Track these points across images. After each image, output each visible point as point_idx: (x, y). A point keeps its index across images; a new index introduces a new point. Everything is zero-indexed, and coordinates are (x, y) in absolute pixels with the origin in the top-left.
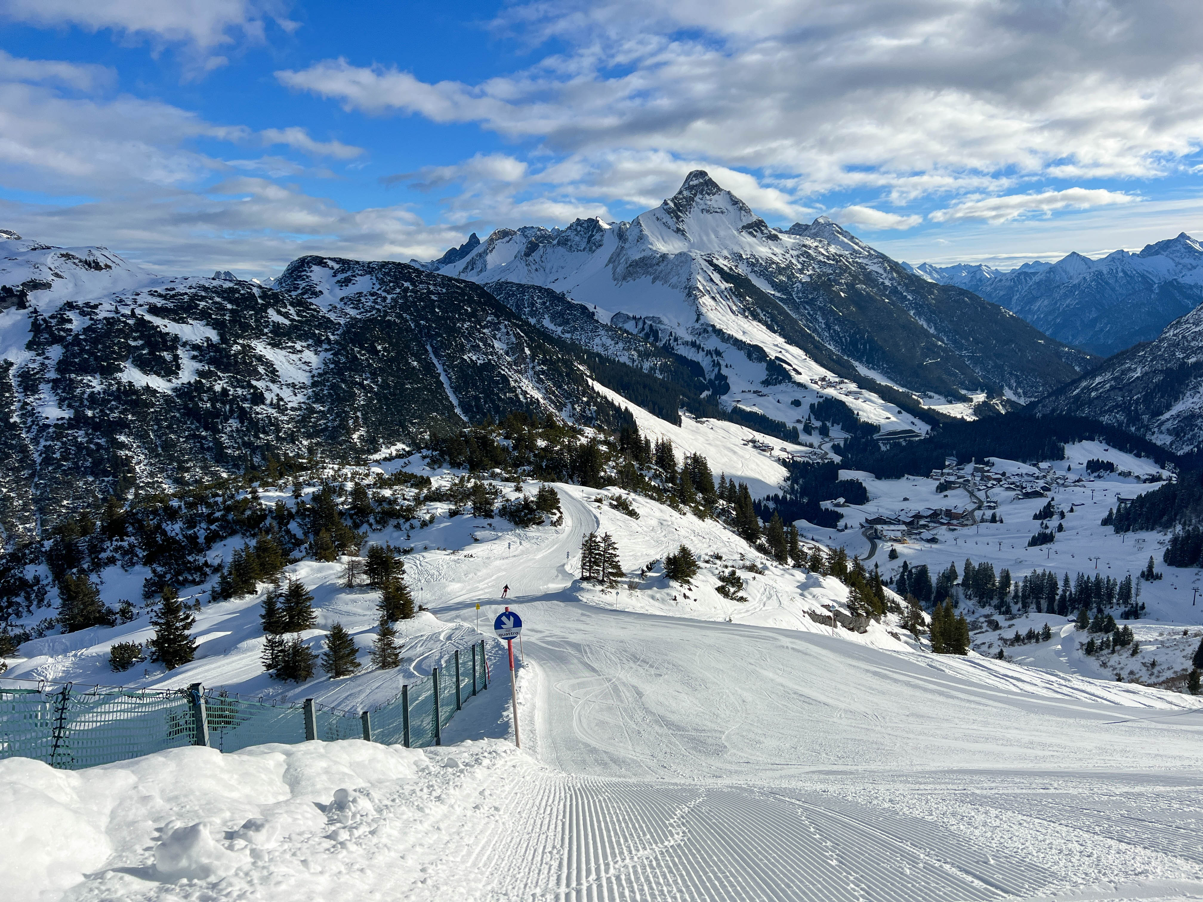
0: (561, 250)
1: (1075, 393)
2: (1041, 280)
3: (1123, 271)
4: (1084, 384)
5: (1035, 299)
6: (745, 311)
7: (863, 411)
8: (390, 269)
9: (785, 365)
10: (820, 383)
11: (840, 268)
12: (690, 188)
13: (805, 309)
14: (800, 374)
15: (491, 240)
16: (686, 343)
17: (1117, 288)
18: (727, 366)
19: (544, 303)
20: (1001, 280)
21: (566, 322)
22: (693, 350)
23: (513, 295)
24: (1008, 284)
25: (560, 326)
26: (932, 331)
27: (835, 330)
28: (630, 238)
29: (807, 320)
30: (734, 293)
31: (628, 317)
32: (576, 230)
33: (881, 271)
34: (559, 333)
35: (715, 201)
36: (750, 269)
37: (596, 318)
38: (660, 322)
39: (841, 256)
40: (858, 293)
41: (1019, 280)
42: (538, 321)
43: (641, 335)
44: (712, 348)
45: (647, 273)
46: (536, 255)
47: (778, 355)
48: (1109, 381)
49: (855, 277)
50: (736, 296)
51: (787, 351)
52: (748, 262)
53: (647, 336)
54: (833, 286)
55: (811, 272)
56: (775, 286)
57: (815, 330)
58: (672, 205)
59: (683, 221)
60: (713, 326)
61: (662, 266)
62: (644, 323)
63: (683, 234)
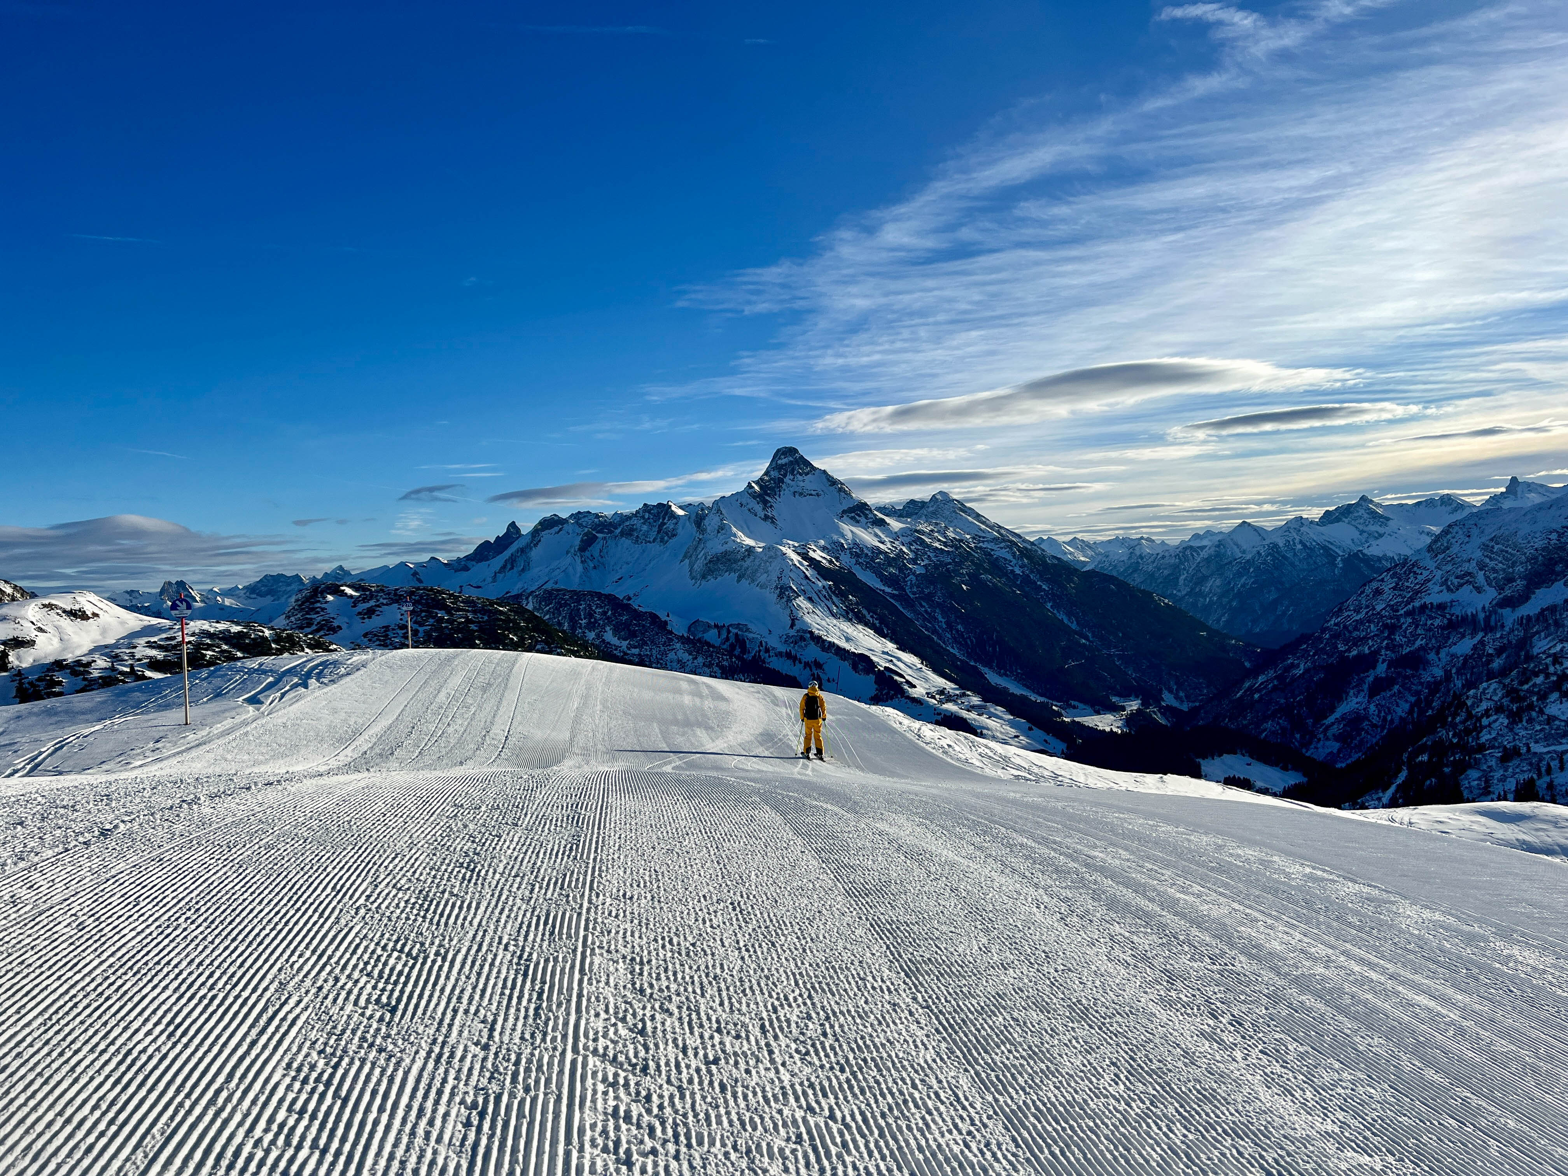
0: (626, 542)
1: (1238, 695)
2: (1210, 556)
3: (1301, 542)
4: (1247, 685)
5: (1205, 578)
6: (847, 613)
7: (988, 729)
8: (421, 596)
9: (896, 678)
10: (937, 696)
11: (960, 554)
12: (779, 468)
13: (922, 606)
14: (915, 687)
15: (536, 532)
16: (780, 654)
17: (1297, 563)
18: (829, 680)
19: (605, 613)
20: (1163, 557)
21: (632, 635)
22: (789, 662)
23: (566, 605)
24: (1173, 561)
25: (625, 640)
26: (1074, 626)
27: (957, 631)
28: (709, 528)
29: (925, 619)
30: (834, 593)
31: (709, 626)
32: (643, 517)
33: (1009, 557)
34: (624, 648)
35: (808, 483)
36: (854, 561)
37: (669, 628)
38: (748, 630)
39: (961, 541)
40: (983, 583)
41: (1185, 556)
42: (598, 636)
43: (725, 647)
44: (810, 659)
45: (730, 570)
46: (595, 549)
47: (887, 665)
48: (1272, 680)
49: (979, 566)
50: (837, 596)
51: (899, 659)
52: (851, 553)
53: (733, 647)
54: (953, 578)
55: (926, 562)
56: (886, 580)
57: (935, 632)
58: (757, 488)
59: (771, 506)
60: (811, 633)
61: (748, 562)
62: (729, 632)
63: (773, 522)
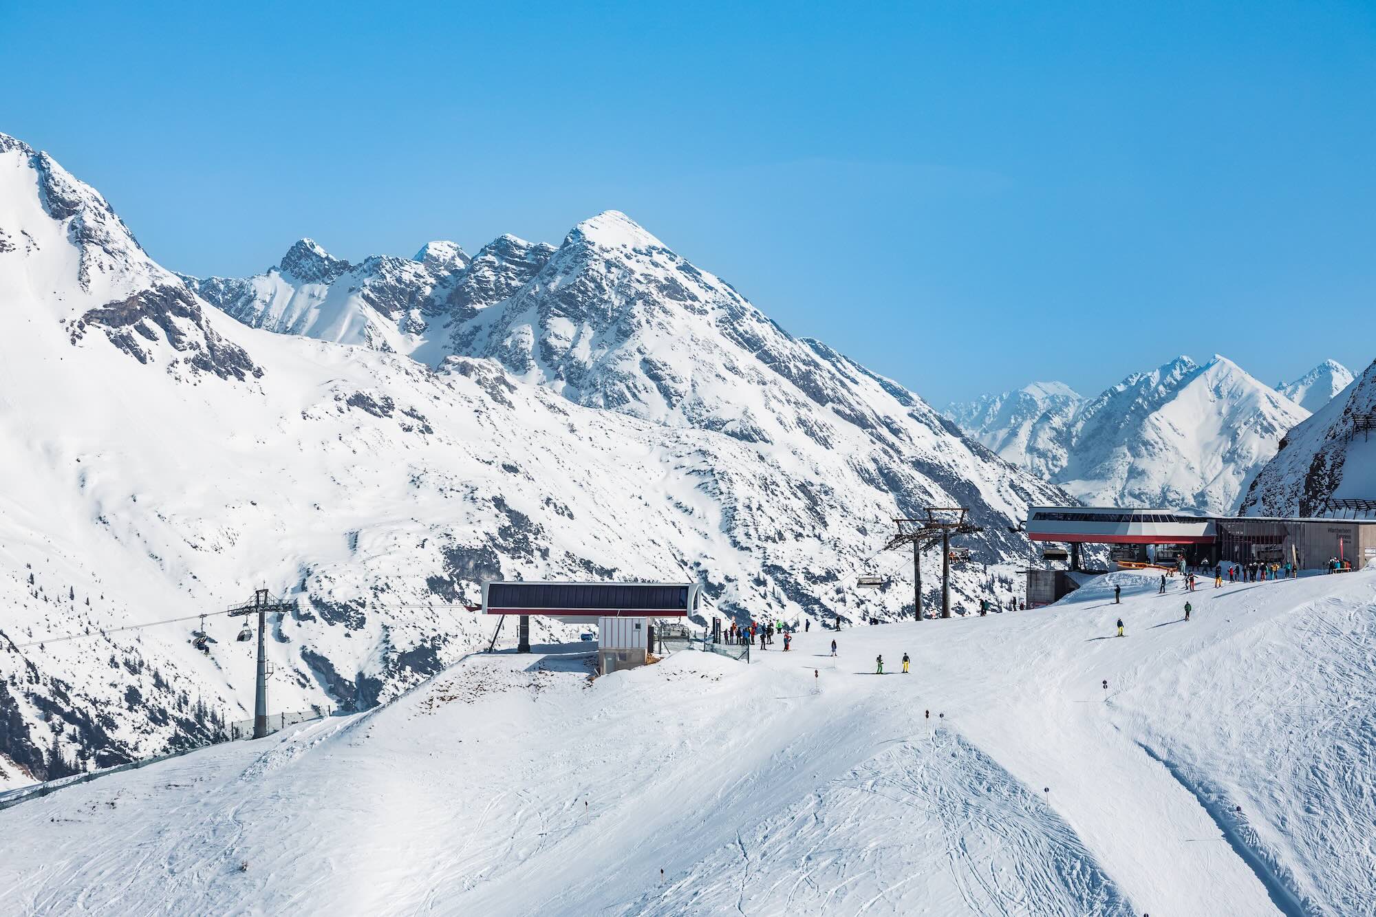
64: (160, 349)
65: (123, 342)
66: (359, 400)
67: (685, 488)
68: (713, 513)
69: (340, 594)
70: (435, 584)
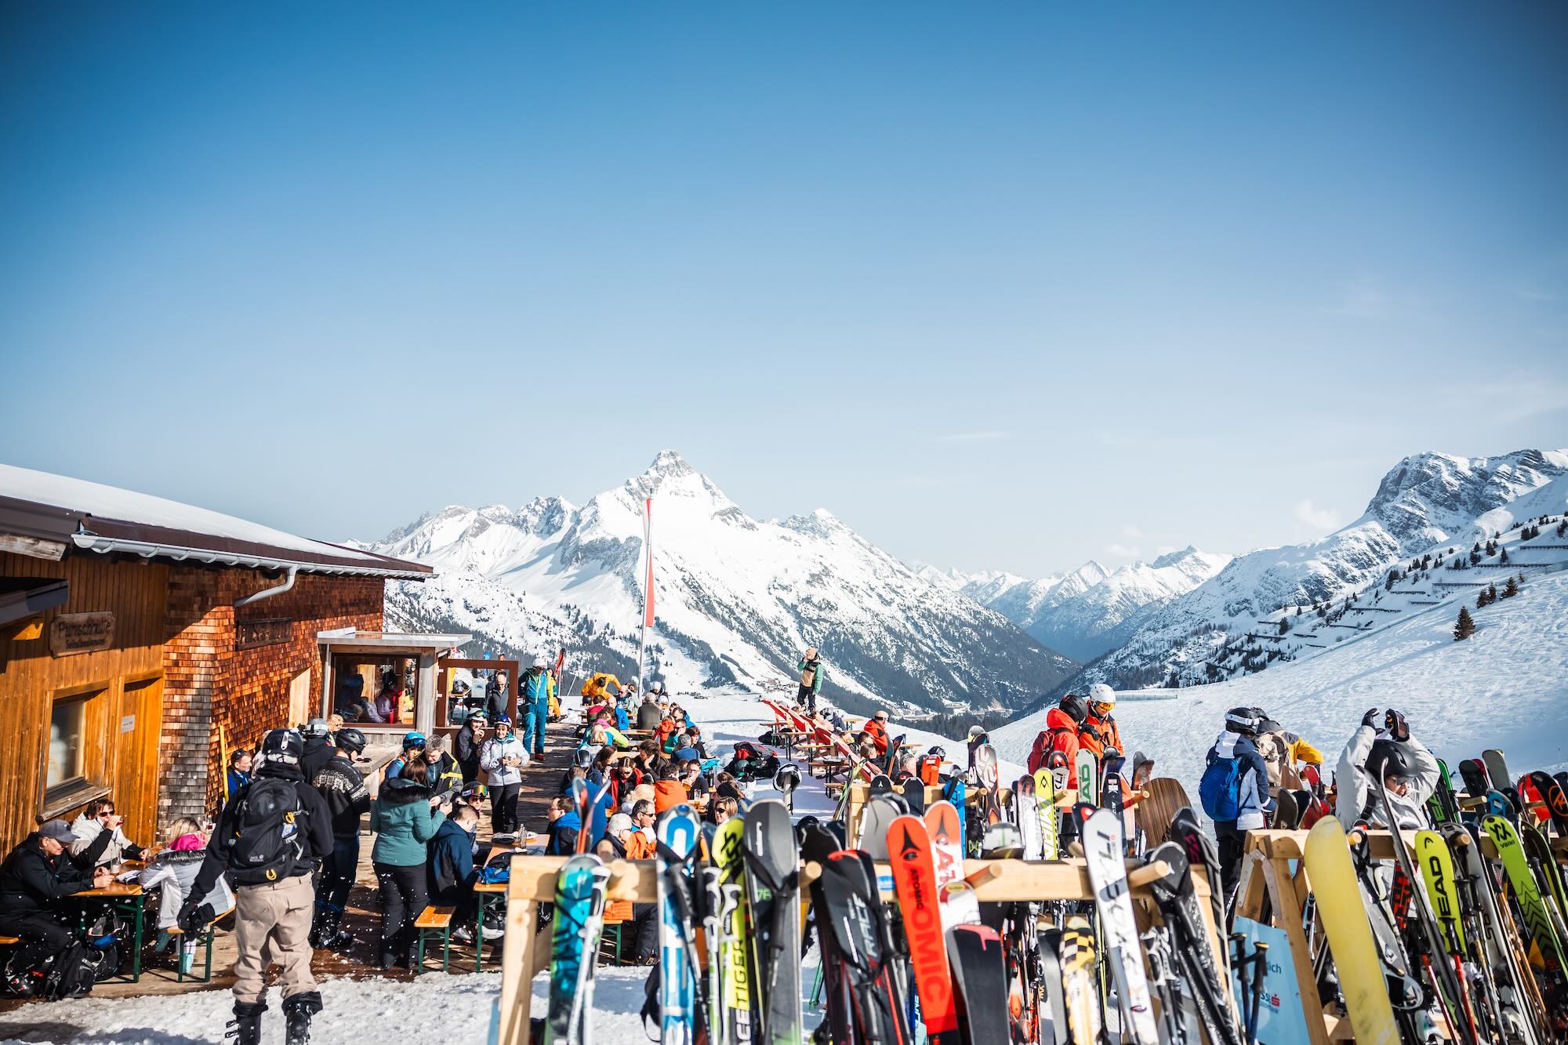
64: (733, 522)
65: (723, 520)
66: (783, 537)
67: (863, 564)
68: (870, 570)
69: (785, 584)
70: (808, 582)
